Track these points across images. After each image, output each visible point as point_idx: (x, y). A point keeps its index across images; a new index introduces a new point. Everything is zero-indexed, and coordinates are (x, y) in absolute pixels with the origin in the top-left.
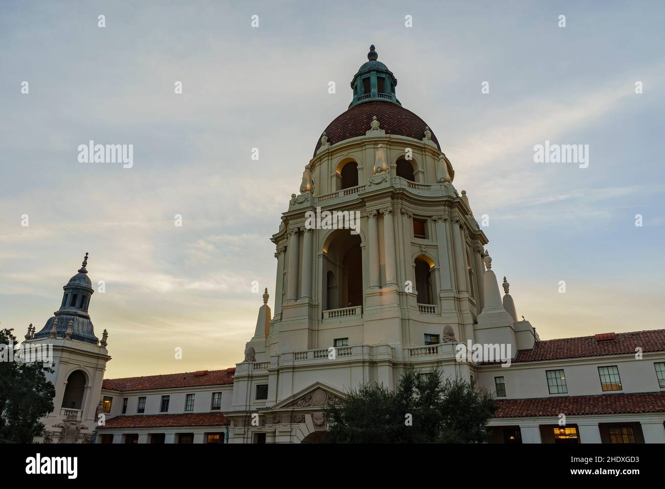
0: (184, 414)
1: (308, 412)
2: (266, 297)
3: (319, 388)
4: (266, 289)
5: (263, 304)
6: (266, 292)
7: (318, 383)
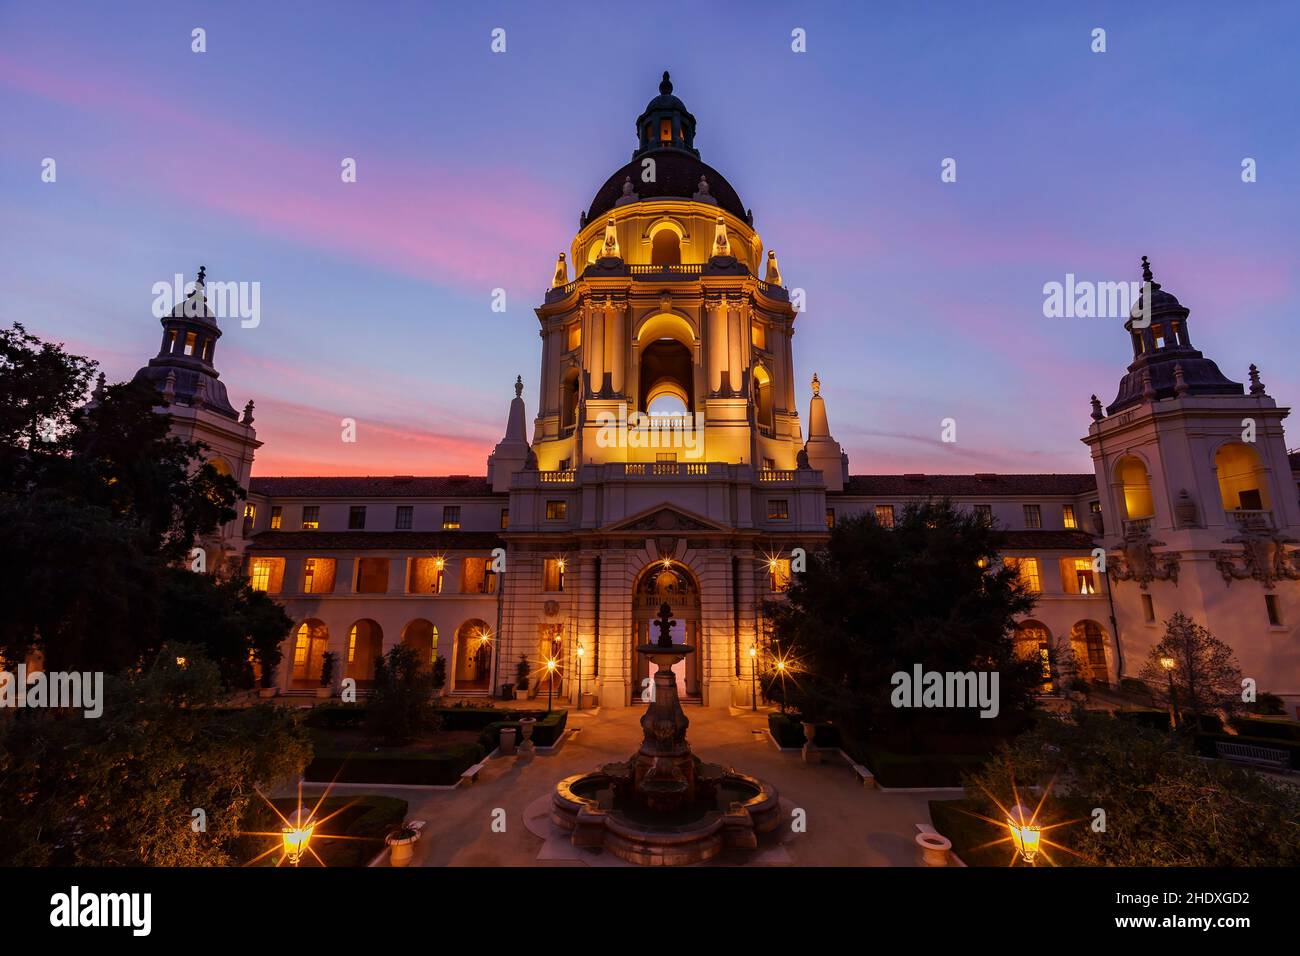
0: (395, 533)
1: (649, 537)
2: (519, 387)
3: (666, 510)
4: (519, 377)
5: (516, 397)
6: (519, 380)
7: (666, 504)
